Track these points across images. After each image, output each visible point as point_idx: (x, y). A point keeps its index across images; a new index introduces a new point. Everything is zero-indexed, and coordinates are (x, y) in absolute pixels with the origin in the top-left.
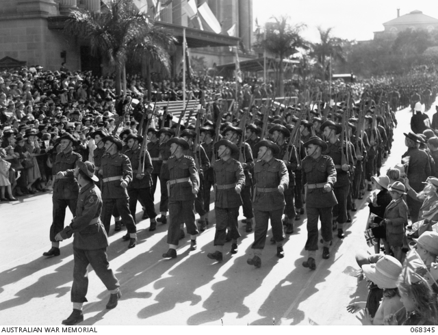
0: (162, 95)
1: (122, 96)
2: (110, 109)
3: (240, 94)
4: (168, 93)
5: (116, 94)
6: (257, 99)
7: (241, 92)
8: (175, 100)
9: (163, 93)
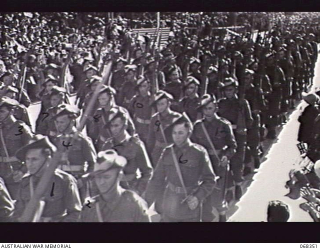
0: (142, 23)
1: (109, 24)
2: (100, 34)
4: (146, 22)
5: (105, 22)
6: (215, 28)
7: (203, 22)
8: (151, 28)
9: (142, 22)
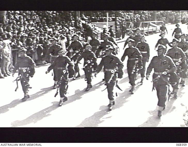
3: (135, 19)
6: (143, 22)
7: (135, 18)
9: (98, 18)
